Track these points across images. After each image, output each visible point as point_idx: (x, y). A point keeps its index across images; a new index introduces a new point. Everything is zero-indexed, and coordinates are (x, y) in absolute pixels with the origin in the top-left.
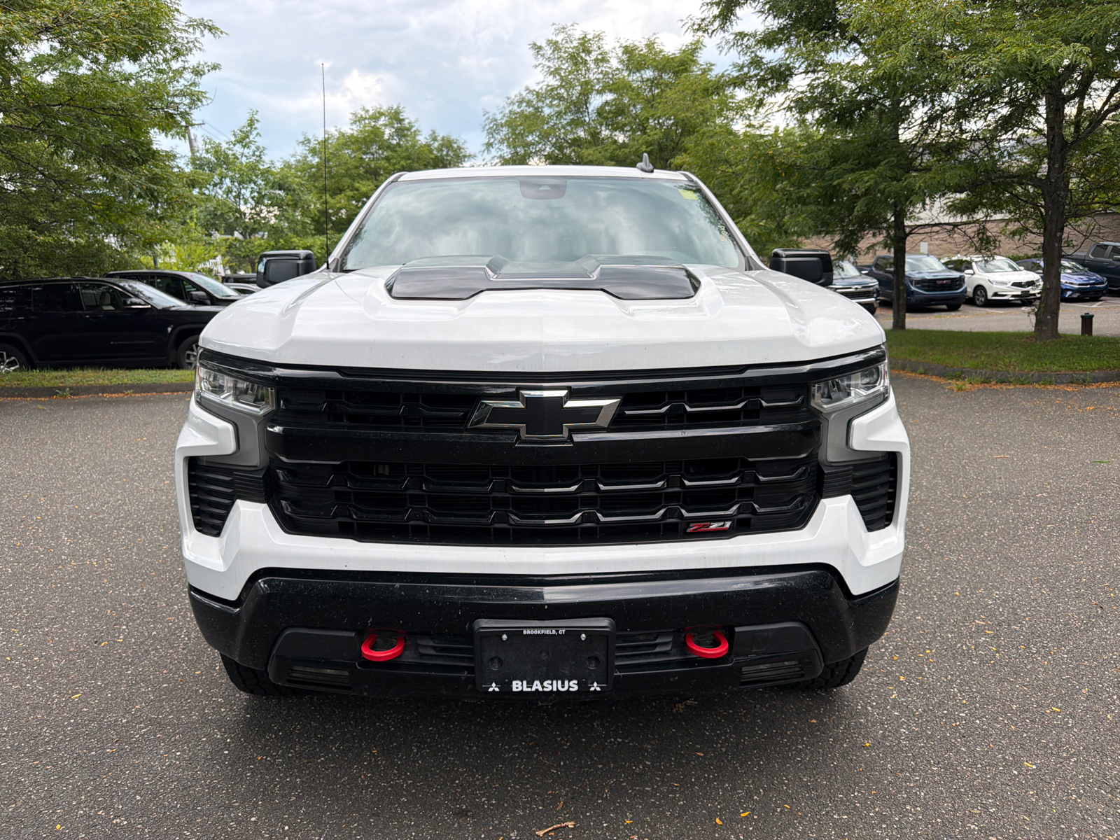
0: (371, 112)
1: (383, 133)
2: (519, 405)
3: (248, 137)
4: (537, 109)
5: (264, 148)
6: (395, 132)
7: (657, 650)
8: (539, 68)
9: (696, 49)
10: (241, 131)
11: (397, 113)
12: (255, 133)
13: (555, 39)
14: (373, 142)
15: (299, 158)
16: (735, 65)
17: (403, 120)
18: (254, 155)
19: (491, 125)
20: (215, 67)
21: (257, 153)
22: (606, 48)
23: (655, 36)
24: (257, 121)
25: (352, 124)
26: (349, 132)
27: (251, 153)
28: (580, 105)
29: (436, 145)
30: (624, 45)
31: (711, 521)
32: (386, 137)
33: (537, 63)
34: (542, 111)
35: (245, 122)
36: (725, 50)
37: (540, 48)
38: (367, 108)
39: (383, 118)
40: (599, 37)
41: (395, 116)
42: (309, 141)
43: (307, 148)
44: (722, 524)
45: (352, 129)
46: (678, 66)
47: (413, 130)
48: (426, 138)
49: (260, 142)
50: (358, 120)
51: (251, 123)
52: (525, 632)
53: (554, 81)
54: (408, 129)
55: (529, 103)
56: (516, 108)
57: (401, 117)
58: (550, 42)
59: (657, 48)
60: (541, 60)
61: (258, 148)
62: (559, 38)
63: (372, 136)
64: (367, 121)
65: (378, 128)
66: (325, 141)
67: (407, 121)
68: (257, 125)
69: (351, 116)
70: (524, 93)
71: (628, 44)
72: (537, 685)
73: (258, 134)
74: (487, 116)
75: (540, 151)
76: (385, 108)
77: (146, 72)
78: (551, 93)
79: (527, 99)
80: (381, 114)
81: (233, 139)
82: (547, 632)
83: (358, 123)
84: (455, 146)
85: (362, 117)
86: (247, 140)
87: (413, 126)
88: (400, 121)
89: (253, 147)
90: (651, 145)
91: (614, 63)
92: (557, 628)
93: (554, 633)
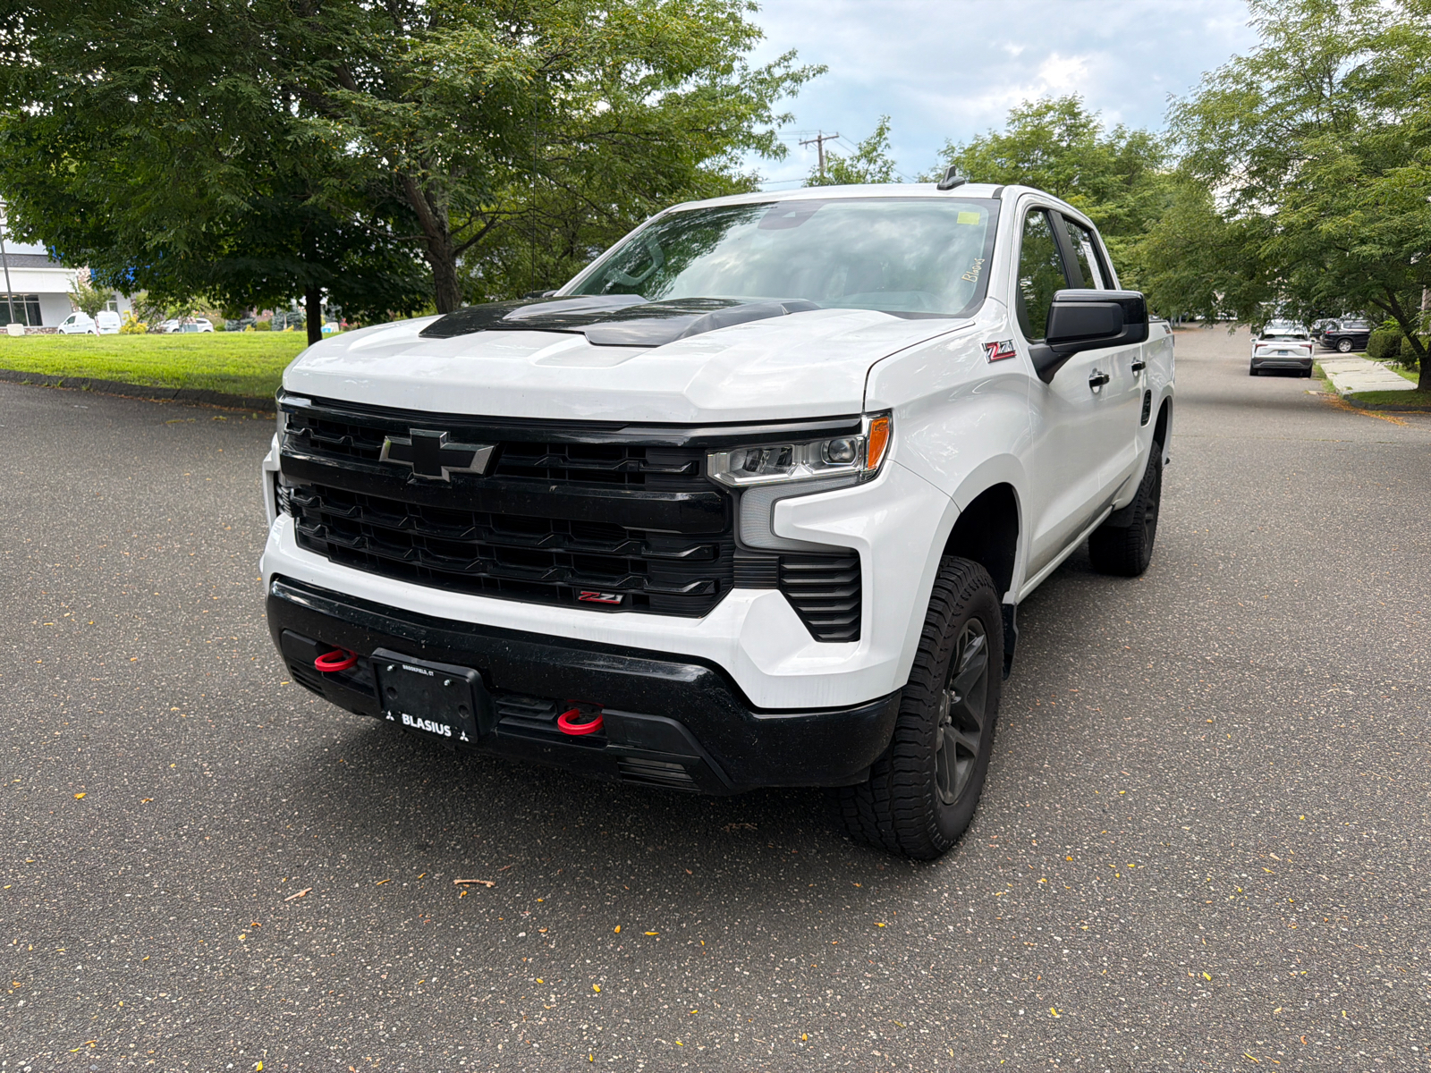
0: (1035, 107)
1: (1051, 133)
2: (409, 442)
3: (875, 149)
4: (1250, 85)
5: (893, 163)
6: (1067, 130)
7: (539, 717)
8: (1256, 26)
10: (868, 143)
11: (1072, 105)
12: (883, 144)
14: (1034, 146)
15: (939, 171)
17: (1080, 113)
18: (880, 171)
19: (1178, 113)
20: (821, 70)
21: (884, 169)
24: (888, 129)
25: (1009, 124)
26: (1004, 136)
27: (877, 170)
29: (1123, 144)
31: (602, 592)
32: (1055, 138)
33: (1254, 19)
35: (873, 131)
38: (1030, 102)
39: (1052, 113)
41: (1070, 109)
42: (953, 150)
43: (950, 159)
44: (612, 596)
45: (1009, 131)
47: (1092, 125)
48: (1108, 136)
49: (889, 155)
50: (1019, 117)
51: (881, 132)
52: (405, 667)
53: (1272, 43)
54: (1084, 126)
55: (1238, 78)
56: (1216, 86)
57: (1076, 111)
60: (1260, 14)
61: (885, 163)
63: (1033, 138)
64: (1029, 119)
65: (1043, 128)
66: (973, 148)
67: (1084, 114)
68: (887, 135)
69: (1009, 114)
70: (1231, 64)
72: (420, 723)
73: (887, 145)
74: (1173, 100)
75: (1245, 144)
76: (1055, 100)
77: (747, 83)
79: (1236, 71)
80: (1049, 108)
81: (858, 153)
82: (420, 671)
83: (1016, 123)
84: (1150, 143)
85: (1023, 114)
86: (875, 154)
87: (1091, 121)
88: (1075, 115)
89: (880, 162)
92: (428, 669)
93: (425, 672)
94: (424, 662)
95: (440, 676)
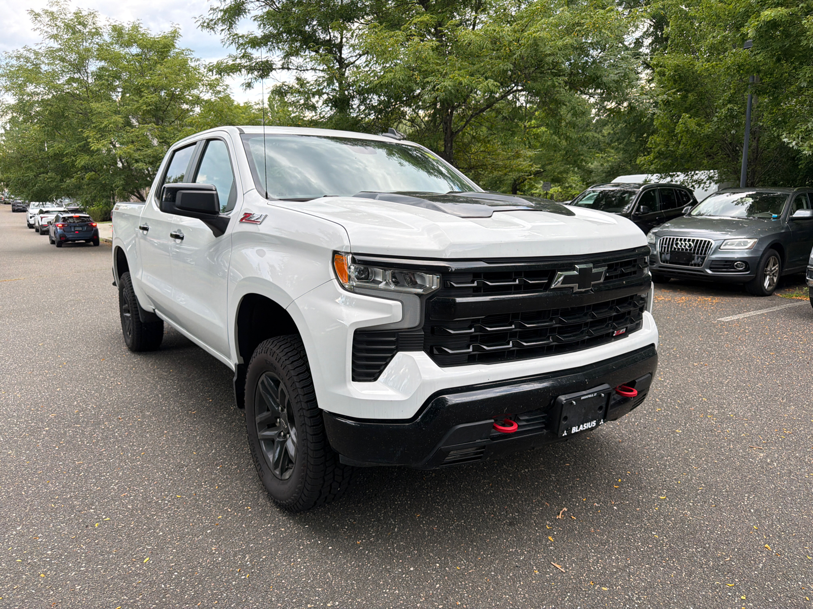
2: (575, 273)
4: (35, 65)
8: (38, 31)
9: (174, 37)
13: (50, 10)
16: (230, 56)
22: (99, 24)
23: (139, 22)
28: (79, 66)
30: (114, 24)
33: (35, 28)
34: (40, 67)
36: (227, 45)
37: (38, 15)
40: (92, 14)
44: (623, 329)
46: (161, 48)
52: (582, 398)
53: (55, 44)
55: (27, 59)
56: (14, 62)
58: (46, 12)
59: (142, 31)
62: (54, 9)
70: (22, 51)
71: (117, 24)
72: (581, 428)
78: (51, 53)
79: (25, 55)
82: (590, 396)
90: (150, 105)
91: (107, 38)
92: (593, 393)
93: (592, 396)
94: (588, 391)
95: (599, 392)
